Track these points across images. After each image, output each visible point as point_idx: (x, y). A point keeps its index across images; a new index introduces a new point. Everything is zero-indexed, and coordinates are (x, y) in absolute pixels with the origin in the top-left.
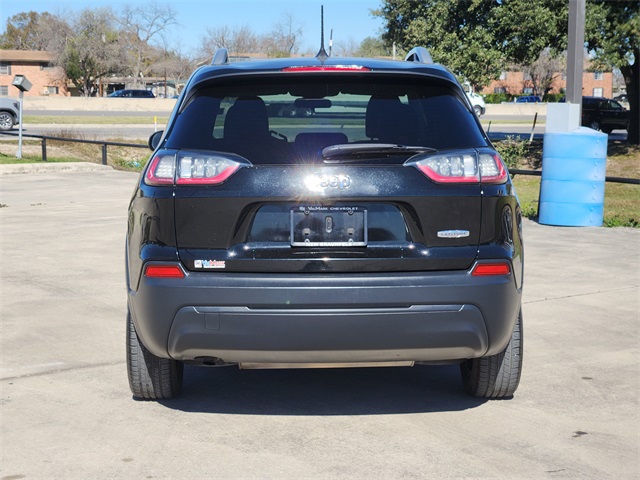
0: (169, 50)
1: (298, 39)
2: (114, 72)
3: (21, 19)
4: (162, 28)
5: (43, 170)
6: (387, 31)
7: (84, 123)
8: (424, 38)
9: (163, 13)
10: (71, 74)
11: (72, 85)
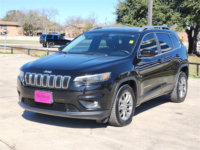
0: (56, 22)
1: (96, 20)
2: (39, 29)
3: (11, 12)
4: (54, 16)
5: (10, 56)
6: (117, 18)
7: (27, 44)
8: (127, 21)
9: (54, 11)
10: (25, 30)
11: (26, 33)
